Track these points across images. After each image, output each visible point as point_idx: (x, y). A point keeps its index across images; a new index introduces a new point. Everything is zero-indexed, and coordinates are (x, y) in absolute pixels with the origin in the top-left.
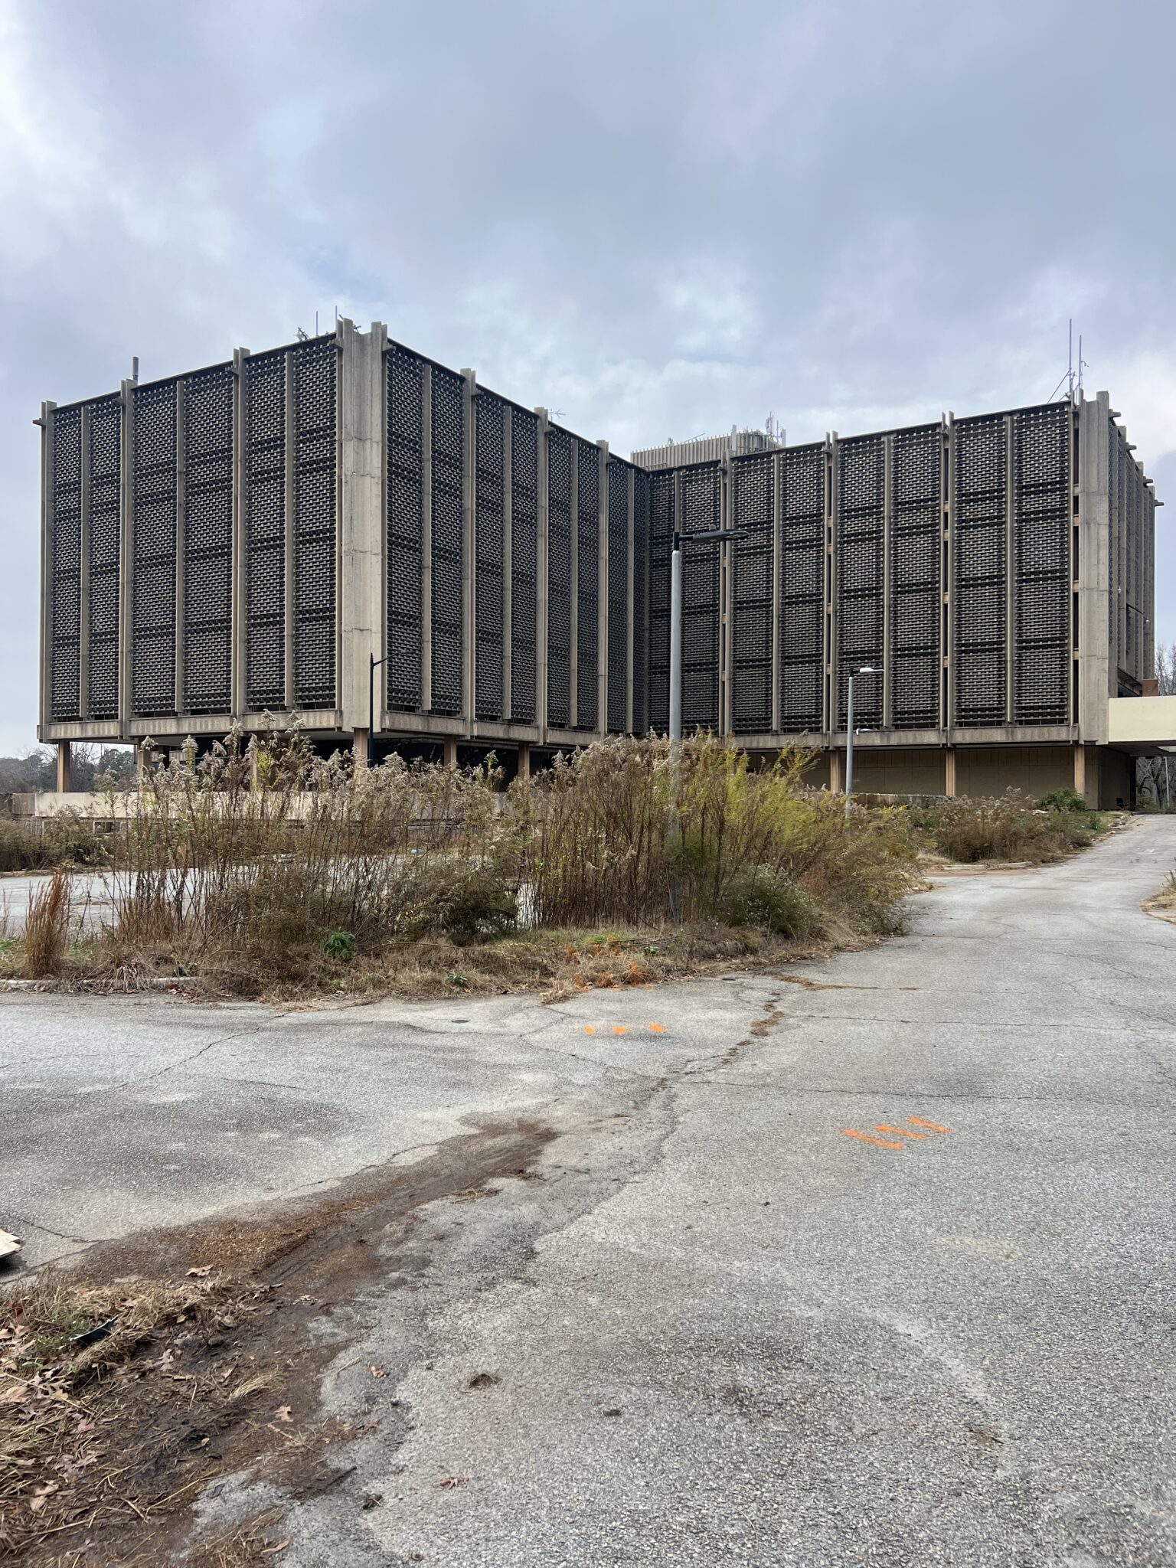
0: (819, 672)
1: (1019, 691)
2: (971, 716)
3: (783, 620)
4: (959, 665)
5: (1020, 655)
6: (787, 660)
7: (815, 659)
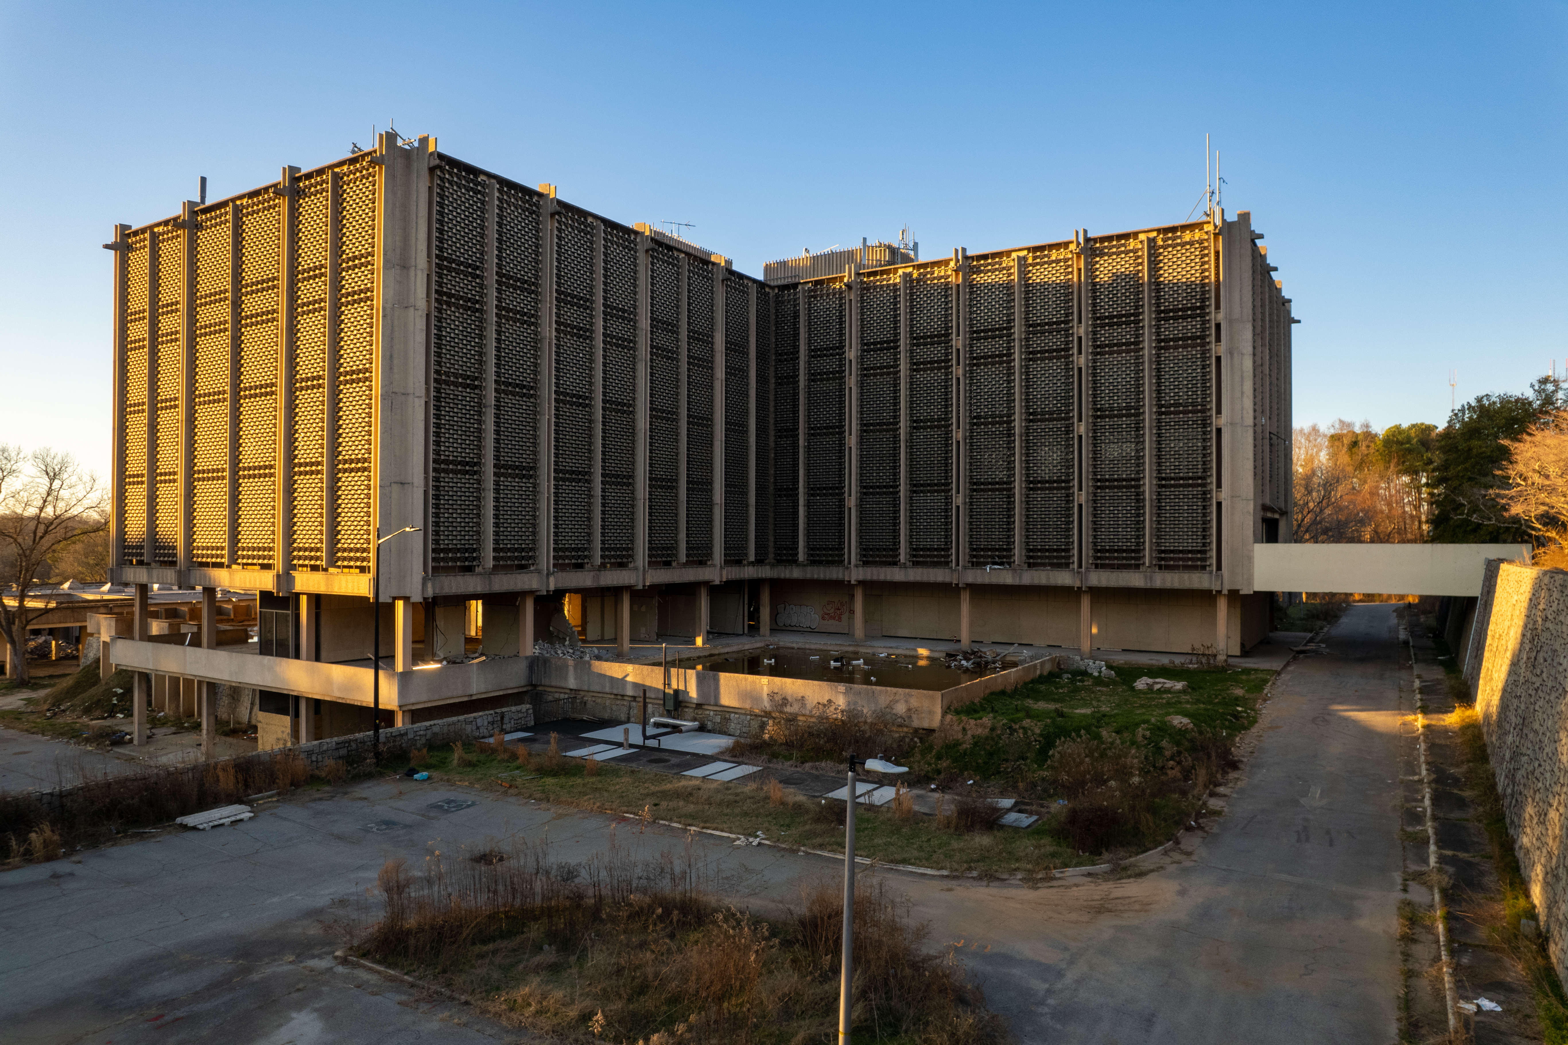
0: (948, 501)
1: (1158, 533)
2: (1107, 558)
3: (910, 446)
4: (1095, 501)
5: (1159, 494)
6: (916, 487)
7: (944, 487)
